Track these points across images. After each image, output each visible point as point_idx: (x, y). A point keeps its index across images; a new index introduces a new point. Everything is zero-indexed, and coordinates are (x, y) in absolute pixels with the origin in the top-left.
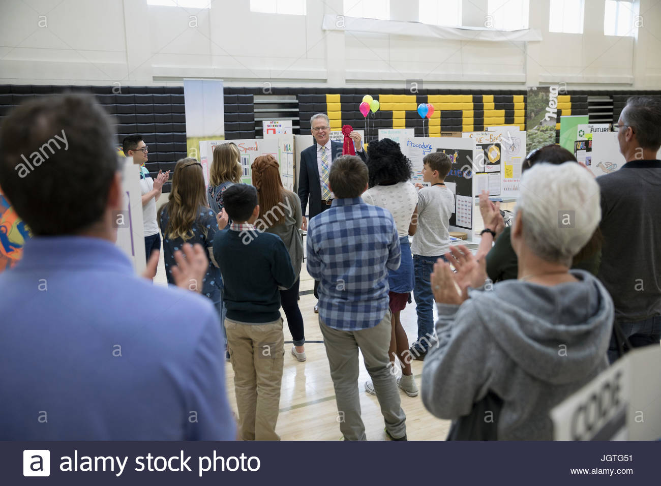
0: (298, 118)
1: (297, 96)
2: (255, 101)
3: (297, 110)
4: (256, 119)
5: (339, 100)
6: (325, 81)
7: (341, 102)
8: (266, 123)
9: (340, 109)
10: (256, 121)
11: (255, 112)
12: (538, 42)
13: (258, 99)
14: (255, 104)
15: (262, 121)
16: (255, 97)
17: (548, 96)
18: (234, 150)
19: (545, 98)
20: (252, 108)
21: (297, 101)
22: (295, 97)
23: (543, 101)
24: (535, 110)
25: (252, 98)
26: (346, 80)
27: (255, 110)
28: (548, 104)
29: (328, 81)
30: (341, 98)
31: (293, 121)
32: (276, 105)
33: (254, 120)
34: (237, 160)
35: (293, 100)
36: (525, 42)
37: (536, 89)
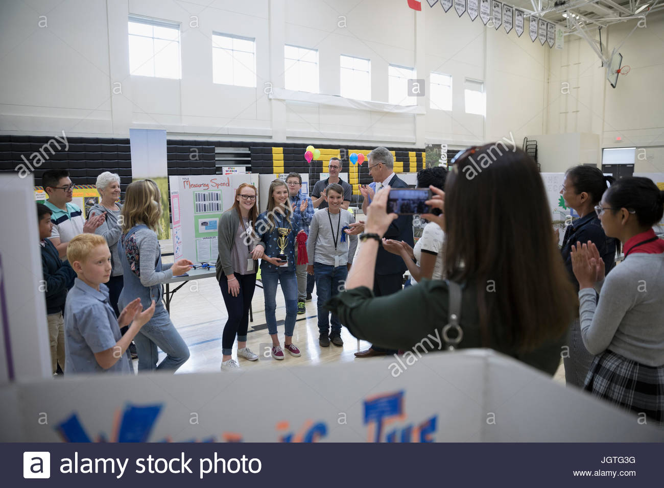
0: (250, 165)
1: (249, 148)
2: (216, 151)
3: (250, 159)
4: (216, 166)
5: (282, 152)
6: (271, 137)
7: (283, 153)
8: (225, 169)
9: (283, 159)
10: (217, 167)
11: (217, 160)
12: (424, 114)
13: (218, 150)
14: (216, 153)
15: (222, 167)
16: (216, 148)
17: (440, 151)
18: (149, 188)
19: (438, 153)
20: (213, 157)
21: (250, 152)
22: (248, 149)
23: (436, 155)
24: (431, 161)
25: (214, 149)
26: (287, 137)
27: (216, 159)
28: (440, 157)
29: (273, 137)
30: (284, 150)
31: (246, 167)
32: (233, 155)
33: (215, 167)
34: (152, 198)
35: (246, 151)
36: (414, 115)
37: (431, 146)
